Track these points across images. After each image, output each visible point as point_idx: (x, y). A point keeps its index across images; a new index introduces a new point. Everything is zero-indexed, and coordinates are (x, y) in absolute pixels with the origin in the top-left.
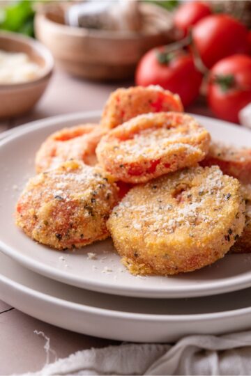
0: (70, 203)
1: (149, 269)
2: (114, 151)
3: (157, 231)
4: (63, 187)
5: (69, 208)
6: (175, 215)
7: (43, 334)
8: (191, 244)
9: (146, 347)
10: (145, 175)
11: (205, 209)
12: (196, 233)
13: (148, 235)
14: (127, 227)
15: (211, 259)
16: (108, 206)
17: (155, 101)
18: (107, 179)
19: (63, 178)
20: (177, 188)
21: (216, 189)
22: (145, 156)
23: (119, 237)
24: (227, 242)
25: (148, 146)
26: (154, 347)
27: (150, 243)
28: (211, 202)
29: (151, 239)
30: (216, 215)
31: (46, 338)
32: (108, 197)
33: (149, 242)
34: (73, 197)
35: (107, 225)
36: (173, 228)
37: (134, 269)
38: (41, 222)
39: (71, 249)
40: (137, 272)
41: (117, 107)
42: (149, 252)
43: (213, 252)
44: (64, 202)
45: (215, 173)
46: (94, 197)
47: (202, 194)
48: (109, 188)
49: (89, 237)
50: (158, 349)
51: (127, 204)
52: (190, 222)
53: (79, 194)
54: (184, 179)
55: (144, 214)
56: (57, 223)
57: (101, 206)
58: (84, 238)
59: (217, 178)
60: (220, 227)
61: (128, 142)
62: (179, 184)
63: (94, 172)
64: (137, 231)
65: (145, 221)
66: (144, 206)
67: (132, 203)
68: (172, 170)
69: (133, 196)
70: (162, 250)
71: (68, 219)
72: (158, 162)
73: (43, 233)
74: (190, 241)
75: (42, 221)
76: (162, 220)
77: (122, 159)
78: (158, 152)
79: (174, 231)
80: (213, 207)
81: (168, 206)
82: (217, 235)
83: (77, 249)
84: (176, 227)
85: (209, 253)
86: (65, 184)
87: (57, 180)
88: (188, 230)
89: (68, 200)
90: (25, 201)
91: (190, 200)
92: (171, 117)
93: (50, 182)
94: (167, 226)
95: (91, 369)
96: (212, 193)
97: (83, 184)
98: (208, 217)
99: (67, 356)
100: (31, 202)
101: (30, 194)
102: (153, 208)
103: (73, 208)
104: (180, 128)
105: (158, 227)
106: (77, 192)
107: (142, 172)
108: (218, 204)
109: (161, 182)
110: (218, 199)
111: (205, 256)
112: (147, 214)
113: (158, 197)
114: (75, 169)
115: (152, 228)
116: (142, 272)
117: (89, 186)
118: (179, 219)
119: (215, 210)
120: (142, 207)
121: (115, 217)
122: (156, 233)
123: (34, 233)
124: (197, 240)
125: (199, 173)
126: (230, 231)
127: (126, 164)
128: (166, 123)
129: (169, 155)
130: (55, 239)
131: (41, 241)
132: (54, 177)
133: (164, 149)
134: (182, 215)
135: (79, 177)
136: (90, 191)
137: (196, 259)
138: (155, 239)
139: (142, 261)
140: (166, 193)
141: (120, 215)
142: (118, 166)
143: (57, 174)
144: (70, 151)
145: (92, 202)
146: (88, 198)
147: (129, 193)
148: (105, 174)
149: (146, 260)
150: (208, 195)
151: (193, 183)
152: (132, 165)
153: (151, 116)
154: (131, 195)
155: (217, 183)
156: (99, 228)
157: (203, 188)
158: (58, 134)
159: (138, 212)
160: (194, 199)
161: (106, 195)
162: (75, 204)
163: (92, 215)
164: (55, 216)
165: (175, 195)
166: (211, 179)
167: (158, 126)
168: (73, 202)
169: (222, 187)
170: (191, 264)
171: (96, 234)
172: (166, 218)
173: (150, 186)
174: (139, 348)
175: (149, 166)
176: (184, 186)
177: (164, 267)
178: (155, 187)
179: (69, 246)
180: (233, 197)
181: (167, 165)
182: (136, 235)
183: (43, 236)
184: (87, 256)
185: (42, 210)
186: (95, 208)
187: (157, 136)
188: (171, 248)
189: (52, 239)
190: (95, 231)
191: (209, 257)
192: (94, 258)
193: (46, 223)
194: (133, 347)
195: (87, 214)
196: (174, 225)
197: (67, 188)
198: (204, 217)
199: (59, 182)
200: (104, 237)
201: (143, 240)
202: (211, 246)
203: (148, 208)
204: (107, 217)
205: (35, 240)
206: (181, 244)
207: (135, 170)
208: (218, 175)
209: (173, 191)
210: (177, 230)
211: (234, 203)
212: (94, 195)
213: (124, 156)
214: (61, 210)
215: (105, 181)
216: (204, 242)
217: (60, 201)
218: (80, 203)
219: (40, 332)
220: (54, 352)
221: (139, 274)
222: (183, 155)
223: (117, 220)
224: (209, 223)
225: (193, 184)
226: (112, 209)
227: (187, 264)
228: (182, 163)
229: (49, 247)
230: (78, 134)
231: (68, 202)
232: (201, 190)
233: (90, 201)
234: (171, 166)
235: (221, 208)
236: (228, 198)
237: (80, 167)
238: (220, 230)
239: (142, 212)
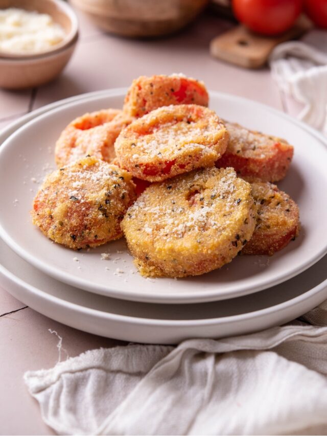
0: (85, 203)
1: (159, 271)
2: (130, 148)
3: (166, 235)
4: (79, 187)
5: (84, 209)
6: (186, 219)
7: (56, 334)
8: (198, 251)
9: (151, 348)
10: (160, 175)
11: (214, 214)
12: (203, 239)
13: (158, 240)
14: (139, 230)
15: (218, 264)
16: (123, 206)
17: (177, 90)
18: (122, 178)
19: (79, 177)
20: (191, 189)
21: (228, 193)
22: (160, 157)
23: (131, 240)
24: (235, 247)
25: (166, 142)
26: (158, 348)
27: (159, 248)
28: (221, 207)
29: (160, 244)
30: (225, 221)
31: (59, 337)
32: (123, 197)
33: (158, 247)
34: (87, 198)
35: (121, 226)
36: (182, 233)
37: (145, 271)
38: (57, 222)
39: (86, 249)
40: (147, 274)
41: (138, 95)
42: (158, 256)
43: (220, 257)
44: (79, 202)
45: (229, 175)
46: (108, 197)
47: (213, 197)
48: (125, 188)
49: (103, 237)
50: (162, 351)
51: (141, 204)
52: (199, 227)
53: (94, 195)
54: (198, 179)
55: (156, 216)
56: (71, 224)
57: (116, 206)
58: (98, 239)
59: (229, 182)
60: (227, 233)
61: (147, 137)
62: (193, 185)
63: (110, 170)
64: (148, 234)
65: (157, 225)
66: (158, 207)
67: (147, 203)
68: (187, 171)
69: (148, 196)
70: (170, 255)
71: (82, 220)
72: (173, 163)
73: (58, 233)
74: (197, 247)
75: (57, 221)
76: (173, 224)
77: (137, 158)
78: (173, 153)
79: (183, 237)
80: (223, 212)
81: (180, 209)
82: (224, 242)
83: (92, 248)
84: (185, 232)
85: (216, 258)
86: (81, 183)
87: (73, 179)
88: (197, 235)
89: (82, 201)
90: (41, 200)
91: (202, 204)
92: (192, 110)
93: (67, 180)
94: (177, 231)
95: (98, 368)
96: (224, 197)
97: (98, 184)
98: (216, 222)
99: (78, 355)
100: (47, 201)
101: (46, 192)
102: (166, 210)
103: (88, 209)
104: (200, 123)
105: (168, 231)
106: (92, 193)
107: (158, 172)
108: (227, 209)
109: (176, 182)
110: (228, 204)
111: (212, 261)
112: (160, 216)
113: (172, 198)
114: (92, 166)
115: (162, 232)
116: (152, 274)
117: (104, 186)
118: (189, 224)
119: (225, 215)
120: (155, 209)
121: (129, 219)
122: (165, 238)
123: (50, 232)
124: (203, 246)
125: (213, 175)
126: (238, 237)
127: (142, 164)
128: (187, 117)
129: (184, 156)
130: (69, 239)
131: (56, 241)
132: (70, 174)
133: (180, 150)
134: (192, 219)
135: (95, 176)
136: (104, 191)
137: (204, 264)
138: (164, 244)
139: (152, 264)
140: (180, 195)
141: (134, 217)
142: (133, 165)
143: (74, 172)
144: (89, 142)
145: (106, 203)
146: (103, 199)
147: (145, 192)
148: (121, 172)
149: (156, 264)
150: (219, 200)
151: (207, 185)
152: (147, 166)
153: (171, 109)
154: (147, 194)
155: (229, 187)
156: (113, 229)
157: (216, 191)
158: (78, 120)
159: (151, 214)
160: (206, 202)
161: (121, 195)
162: (89, 205)
163: (106, 217)
164: (71, 216)
165: (188, 197)
166: (224, 182)
167: (179, 120)
168: (87, 203)
169: (234, 191)
170: (199, 268)
171: (110, 235)
172: (176, 222)
173: (165, 185)
174: (144, 348)
175: (164, 166)
176: (198, 188)
177: (173, 270)
178: (170, 187)
179: (84, 246)
180: (244, 203)
181: (182, 166)
182: (147, 239)
183: (58, 236)
184: (101, 256)
185: (58, 210)
186: (110, 209)
187: (176, 131)
188: (179, 254)
189: (67, 239)
190: (109, 231)
191: (217, 262)
192: (108, 259)
193: (61, 224)
194: (138, 348)
195: (101, 216)
196: (183, 231)
197: (83, 187)
198: (213, 223)
199: (75, 181)
200: (118, 237)
201: (153, 245)
202: (217, 252)
203: (161, 210)
204: (121, 217)
205: (50, 239)
206: (188, 250)
207: (150, 170)
208: (232, 177)
209: (187, 192)
210: (186, 236)
211: (243, 209)
212: (109, 196)
213: (139, 155)
214: (76, 211)
215: (120, 179)
216: (211, 249)
217: (75, 202)
218: (95, 204)
219: (54, 331)
220: (65, 350)
221: (149, 276)
222: (198, 156)
223: (131, 221)
224: (217, 229)
225: (206, 186)
226: (127, 209)
227: (195, 268)
228: (197, 164)
229: (64, 246)
230: (100, 122)
231: (83, 203)
232: (213, 194)
233: (104, 202)
234: (186, 167)
235: (230, 213)
236: (238, 203)
237: (97, 164)
238: (227, 236)
239: (155, 214)
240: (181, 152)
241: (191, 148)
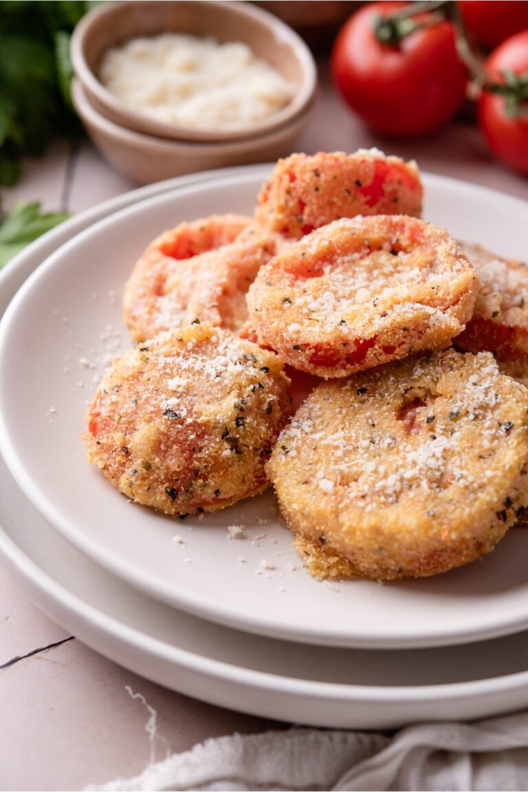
0: (195, 424)
1: (347, 567)
2: (281, 309)
3: (363, 497)
4: (180, 390)
5: (192, 437)
6: (400, 462)
7: (144, 701)
8: (431, 533)
9: (337, 736)
10: (344, 367)
11: (459, 454)
12: (440, 509)
13: (347, 507)
14: (306, 482)
15: (467, 556)
16: (268, 428)
17: (368, 182)
18: (266, 369)
19: (179, 368)
20: (407, 396)
21: (484, 407)
22: (344, 330)
23: (290, 503)
24: (501, 522)
25: (352, 295)
26: (352, 738)
27: (350, 526)
28: (473, 438)
29: (351, 515)
30: (483, 470)
31: (150, 708)
32: (270, 410)
33: (348, 524)
34: (199, 414)
35: (267, 471)
36: (395, 492)
37: (318, 567)
38: (138, 463)
39: (197, 515)
40: (323, 573)
41: (288, 192)
42: (347, 541)
43: (471, 544)
44: (182, 423)
45: (486, 370)
46: (241, 412)
47: (455, 417)
48: (271, 391)
49: (232, 494)
50: (360, 742)
51: (306, 425)
52: (430, 481)
53: (213, 408)
54: (422, 377)
55: (339, 453)
56: (168, 468)
57: (256, 430)
58: (222, 496)
59: (486, 385)
60: (489, 497)
61: (312, 283)
62: (411, 388)
63: (242, 352)
64: (325, 494)
65: (341, 472)
66: (340, 434)
67: (318, 421)
68: (398, 358)
69: (318, 406)
70: (371, 539)
71: (189, 459)
72: (370, 343)
73: (140, 486)
74: (428, 527)
75: (139, 461)
76: (376, 472)
77: (298, 332)
78: (370, 321)
79: (397, 501)
80: (477, 451)
81: (389, 440)
82: (482, 514)
83: (207, 514)
84: (401, 491)
85: (464, 546)
86: (184, 382)
87: (168, 371)
88: (427, 500)
89: (189, 421)
90: (104, 412)
91: (432, 429)
92: (401, 226)
93: (155, 374)
94: (384, 488)
95: (233, 779)
96: (476, 417)
97: (219, 383)
98: (465, 472)
99: (188, 747)
100: (116, 417)
101: (114, 398)
102: (357, 440)
103: (200, 437)
104: (418, 255)
105: (366, 488)
106: (208, 403)
107: (339, 360)
108: (486, 444)
109: (376, 380)
110: (487, 433)
111: (456, 551)
112: (346, 453)
113: (368, 414)
114: (204, 344)
115: (354, 490)
116: (334, 573)
117: (231, 390)
118: (408, 474)
119: (481, 457)
120: (335, 438)
121: (283, 458)
122: (361, 504)
123: (124, 481)
124: (441, 524)
125: (452, 369)
126: (508, 502)
127: (307, 345)
128: (390, 241)
129: (394, 330)
130: (164, 498)
131: (137, 500)
132: (162, 360)
133: (384, 315)
134: (415, 463)
135: (212, 366)
136: (232, 400)
137: (439, 556)
138: (361, 518)
139: (332, 553)
140: (385, 408)
141: (293, 453)
142: (290, 346)
143: (168, 355)
144: (193, 286)
145: (238, 425)
146: (230, 418)
147: (312, 398)
148: (264, 357)
149: (341, 552)
150: (467, 423)
151: (439, 388)
152: (318, 348)
153: (358, 224)
154: (316, 402)
155: (486, 394)
156: (251, 475)
157: (459, 404)
158: (168, 237)
159: (327, 447)
160: (439, 427)
161: (265, 407)
162: (203, 430)
163: (238, 452)
164: (166, 451)
165: (401, 415)
166: (475, 384)
167: (374, 247)
168: (200, 425)
169: (497, 405)
170: (428, 564)
171: (245, 488)
172: (382, 469)
173: (353, 386)
174: (324, 738)
175: (353, 349)
176: (420, 393)
177: (375, 567)
178: (363, 391)
179: (191, 510)
180: (518, 431)
181: (388, 349)
182: (325, 505)
183: (140, 491)
184: (228, 532)
185: (141, 437)
186: (244, 437)
187: (370, 270)
188: (392, 538)
189: (160, 498)
190: (244, 481)
191: (465, 552)
192: (241, 537)
193: (148, 466)
194: (312, 736)
195: (227, 453)
196: (398, 488)
197: (188, 391)
198: (457, 473)
199: (172, 376)
200: (260, 490)
201: (337, 517)
202: (468, 536)
203: (348, 439)
204: (266, 452)
205: (123, 494)
206: (410, 532)
207: (325, 356)
208: (491, 375)
209: (399, 402)
210: (403, 499)
211: (519, 444)
212: (242, 410)
213: (301, 324)
214: (176, 442)
215: (263, 373)
216: (456, 529)
217: (173, 422)
218: (214, 428)
219: (138, 695)
220: (164, 740)
221: (326, 578)
222: (420, 329)
223: (287, 463)
224: (466, 487)
225: (439, 391)
226: (277, 434)
227: (421, 564)
228: (418, 344)
229: (153, 510)
230: (209, 242)
231: (191, 425)
232: (455, 410)
233: (234, 423)
234: (397, 351)
235: (492, 452)
236: (508, 431)
237: (214, 339)
238: (489, 503)
239: (337, 448)
240: (386, 322)
241: (406, 313)
